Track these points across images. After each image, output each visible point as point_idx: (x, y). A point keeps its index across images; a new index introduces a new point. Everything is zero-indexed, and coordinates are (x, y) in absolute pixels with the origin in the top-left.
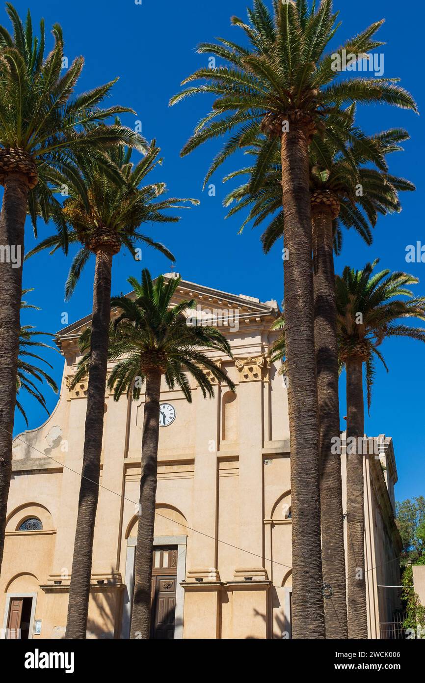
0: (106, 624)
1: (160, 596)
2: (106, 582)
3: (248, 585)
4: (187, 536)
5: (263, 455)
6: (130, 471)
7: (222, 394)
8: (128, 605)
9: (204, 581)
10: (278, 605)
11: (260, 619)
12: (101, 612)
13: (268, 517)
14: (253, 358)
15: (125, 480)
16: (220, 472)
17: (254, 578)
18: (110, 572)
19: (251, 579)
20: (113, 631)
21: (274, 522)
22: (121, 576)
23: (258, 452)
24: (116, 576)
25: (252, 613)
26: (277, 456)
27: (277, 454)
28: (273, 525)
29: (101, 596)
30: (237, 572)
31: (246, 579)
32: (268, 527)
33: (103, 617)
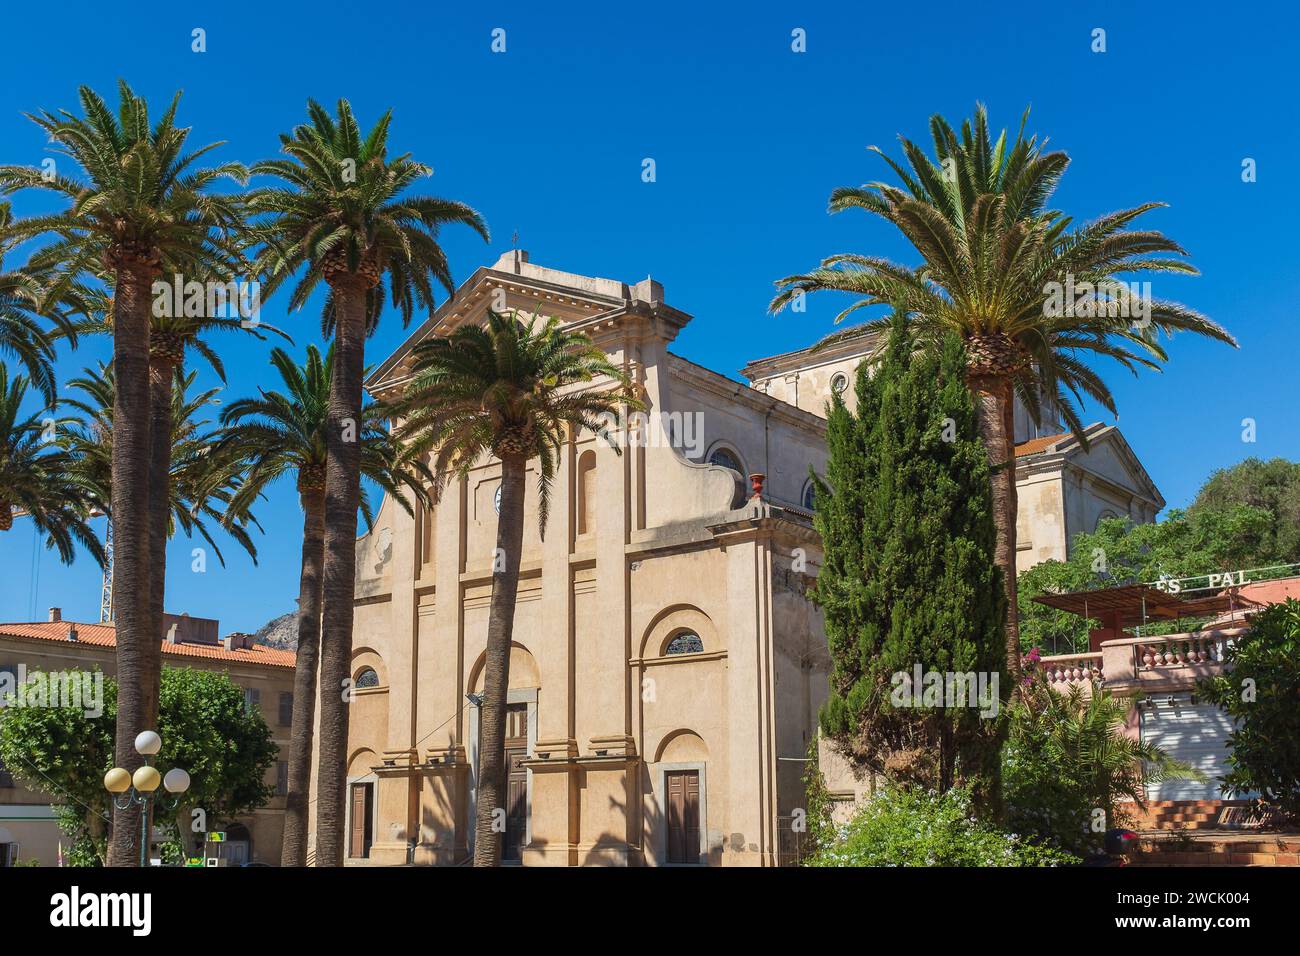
0: (444, 816)
1: (510, 779)
2: (442, 760)
3: (603, 762)
4: (539, 689)
5: (628, 556)
6: (470, 593)
7: (578, 457)
8: (473, 792)
9: (551, 757)
10: (650, 790)
11: (617, 812)
12: (438, 798)
13: (635, 656)
14: (611, 391)
15: (463, 607)
16: (577, 586)
17: (610, 752)
18: (447, 744)
19: (605, 753)
20: (452, 825)
21: (645, 662)
22: (464, 750)
23: (620, 550)
24: (456, 750)
25: (608, 802)
26: (646, 556)
27: (646, 552)
28: (643, 667)
29: (438, 779)
30: (593, 742)
31: (598, 753)
32: (635, 671)
33: (440, 805)
